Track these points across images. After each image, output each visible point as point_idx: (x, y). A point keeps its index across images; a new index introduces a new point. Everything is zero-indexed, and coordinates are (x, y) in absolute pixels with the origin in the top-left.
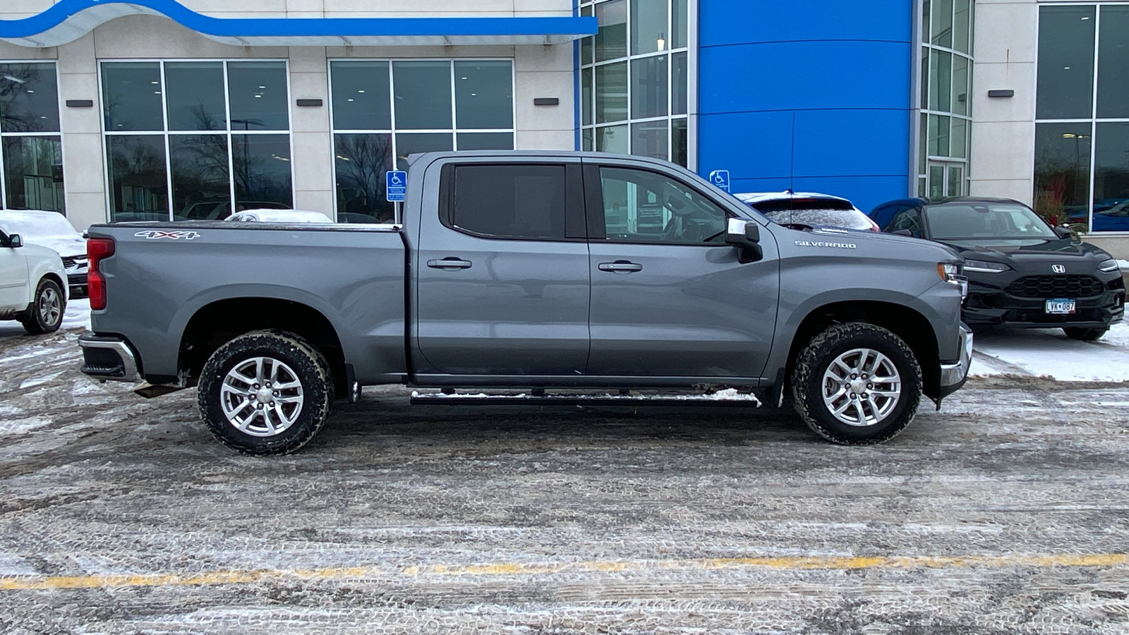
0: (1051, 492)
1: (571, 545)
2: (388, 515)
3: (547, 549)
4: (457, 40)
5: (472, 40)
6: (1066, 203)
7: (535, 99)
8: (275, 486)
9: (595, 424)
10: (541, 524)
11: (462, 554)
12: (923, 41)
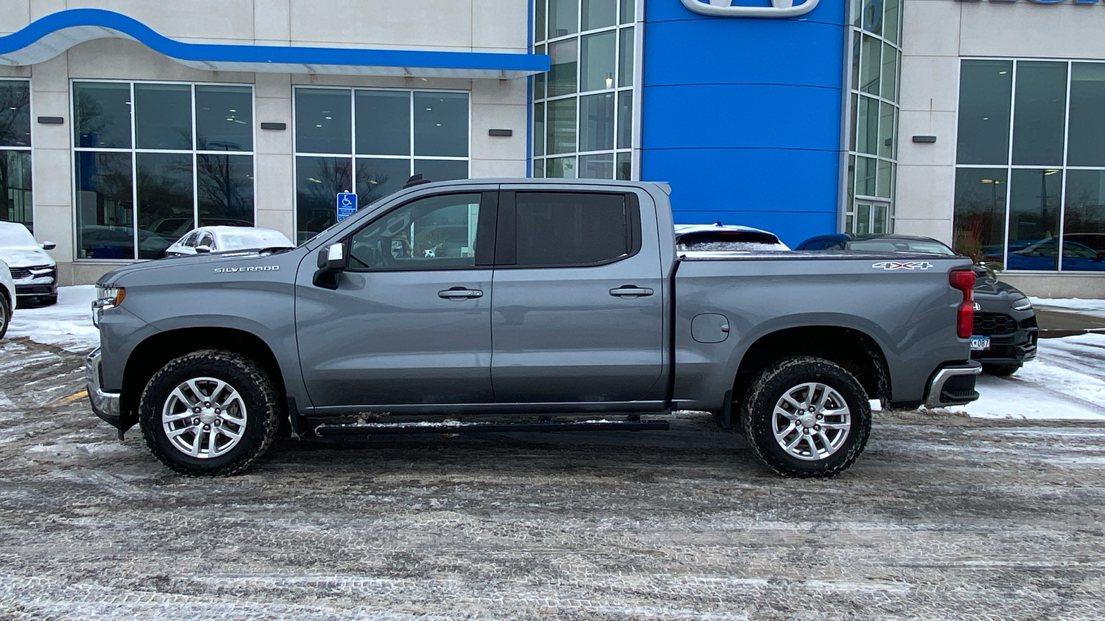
0: (962, 544)
1: (444, 602)
2: (256, 560)
3: (417, 607)
4: (416, 72)
5: (432, 72)
6: (983, 243)
7: (490, 130)
8: (145, 522)
9: (507, 456)
10: (419, 575)
11: (321, 613)
12: (852, 88)
